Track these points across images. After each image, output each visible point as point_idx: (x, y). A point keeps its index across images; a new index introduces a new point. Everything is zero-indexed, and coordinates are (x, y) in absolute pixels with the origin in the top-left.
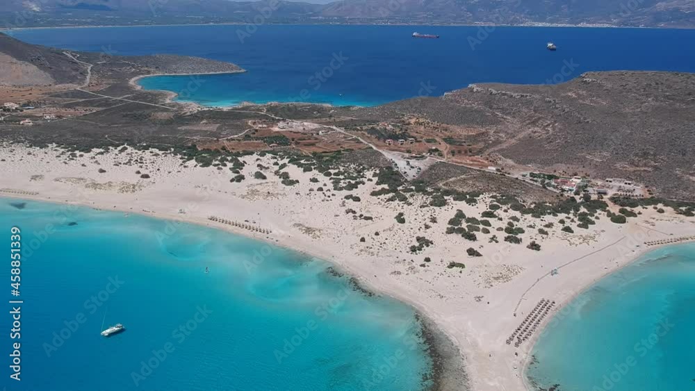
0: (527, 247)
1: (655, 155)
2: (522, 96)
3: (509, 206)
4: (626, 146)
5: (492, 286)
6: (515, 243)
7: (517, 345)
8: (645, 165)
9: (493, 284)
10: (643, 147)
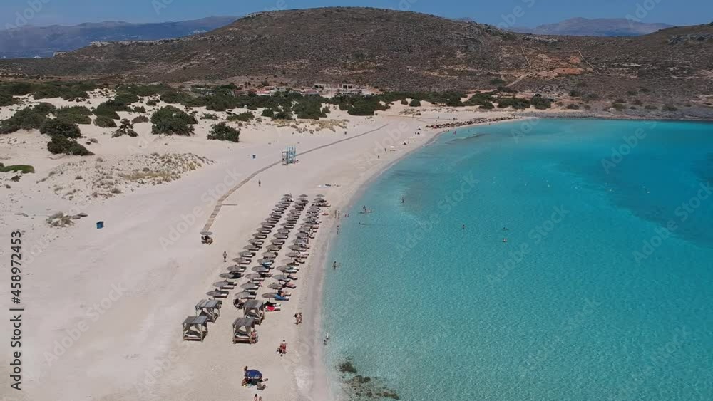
0: (209, 137)
1: (372, 56)
2: (166, 41)
3: (158, 97)
4: (329, 50)
5: (116, 191)
6: (180, 134)
7: (244, 336)
8: (363, 67)
9: (119, 187)
10: (352, 49)
